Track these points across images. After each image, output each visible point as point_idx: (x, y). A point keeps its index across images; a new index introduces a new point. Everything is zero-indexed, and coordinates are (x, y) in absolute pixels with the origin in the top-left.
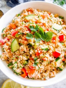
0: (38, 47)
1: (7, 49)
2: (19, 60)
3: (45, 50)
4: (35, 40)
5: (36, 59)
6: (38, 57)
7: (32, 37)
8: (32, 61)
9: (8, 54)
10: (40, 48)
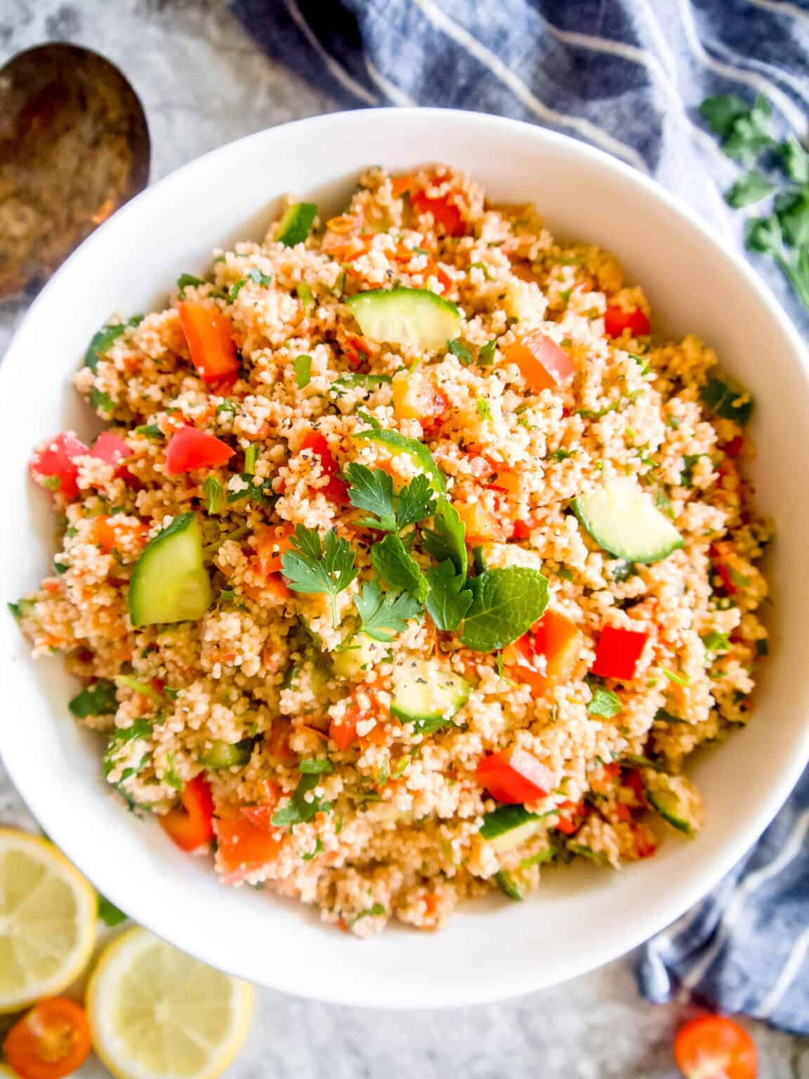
0: (371, 677)
1: (91, 580)
2: (176, 725)
3: (417, 726)
4: (366, 606)
5: (317, 769)
6: (338, 757)
7: (338, 574)
8: (280, 769)
9: (97, 624)
10: (383, 698)
